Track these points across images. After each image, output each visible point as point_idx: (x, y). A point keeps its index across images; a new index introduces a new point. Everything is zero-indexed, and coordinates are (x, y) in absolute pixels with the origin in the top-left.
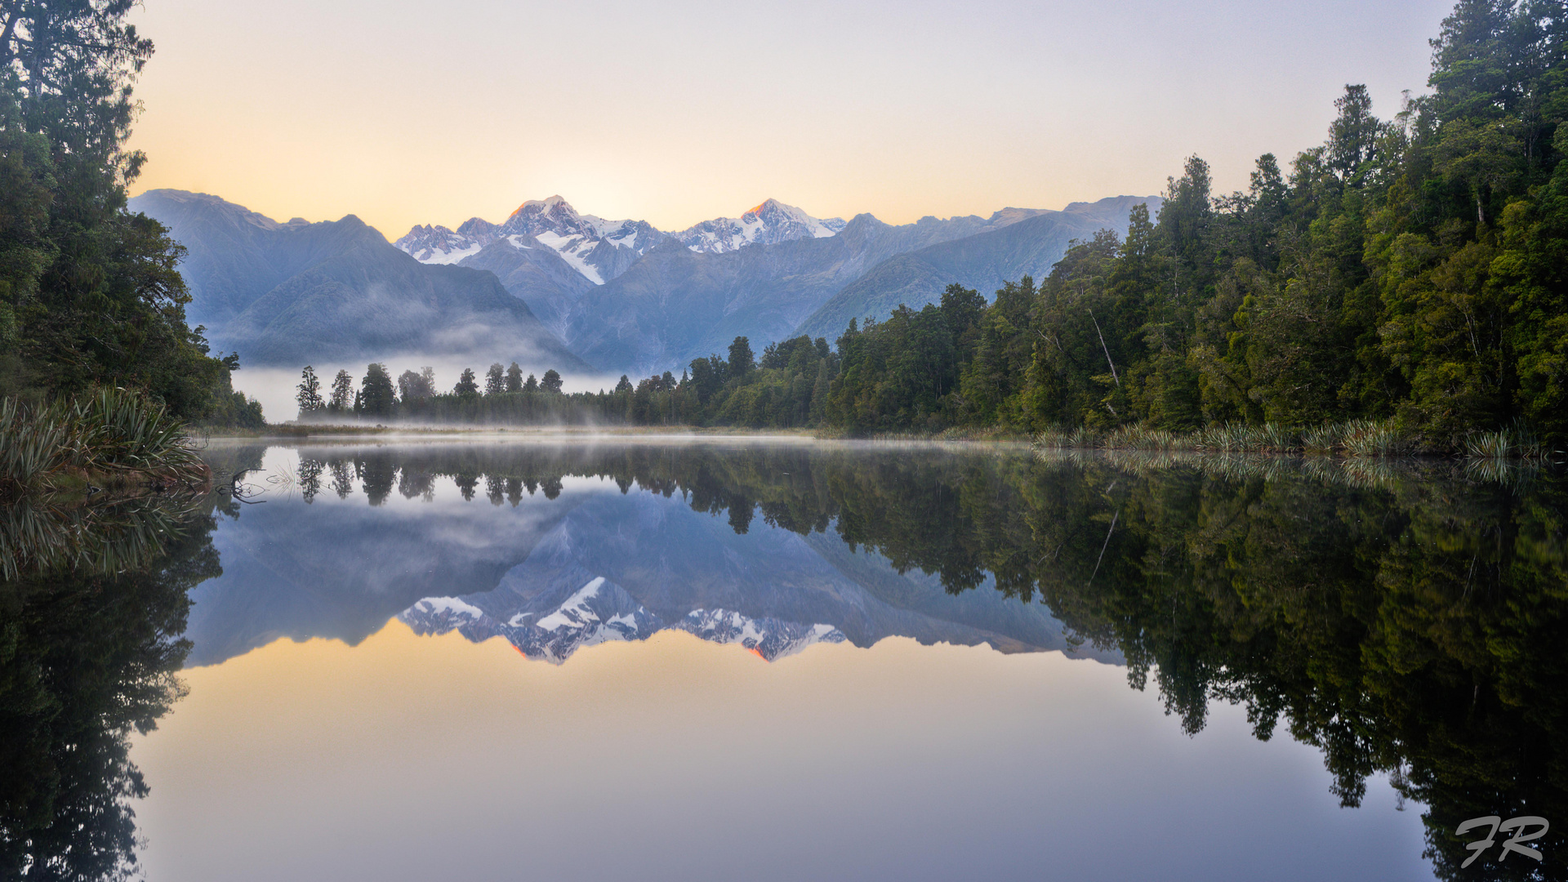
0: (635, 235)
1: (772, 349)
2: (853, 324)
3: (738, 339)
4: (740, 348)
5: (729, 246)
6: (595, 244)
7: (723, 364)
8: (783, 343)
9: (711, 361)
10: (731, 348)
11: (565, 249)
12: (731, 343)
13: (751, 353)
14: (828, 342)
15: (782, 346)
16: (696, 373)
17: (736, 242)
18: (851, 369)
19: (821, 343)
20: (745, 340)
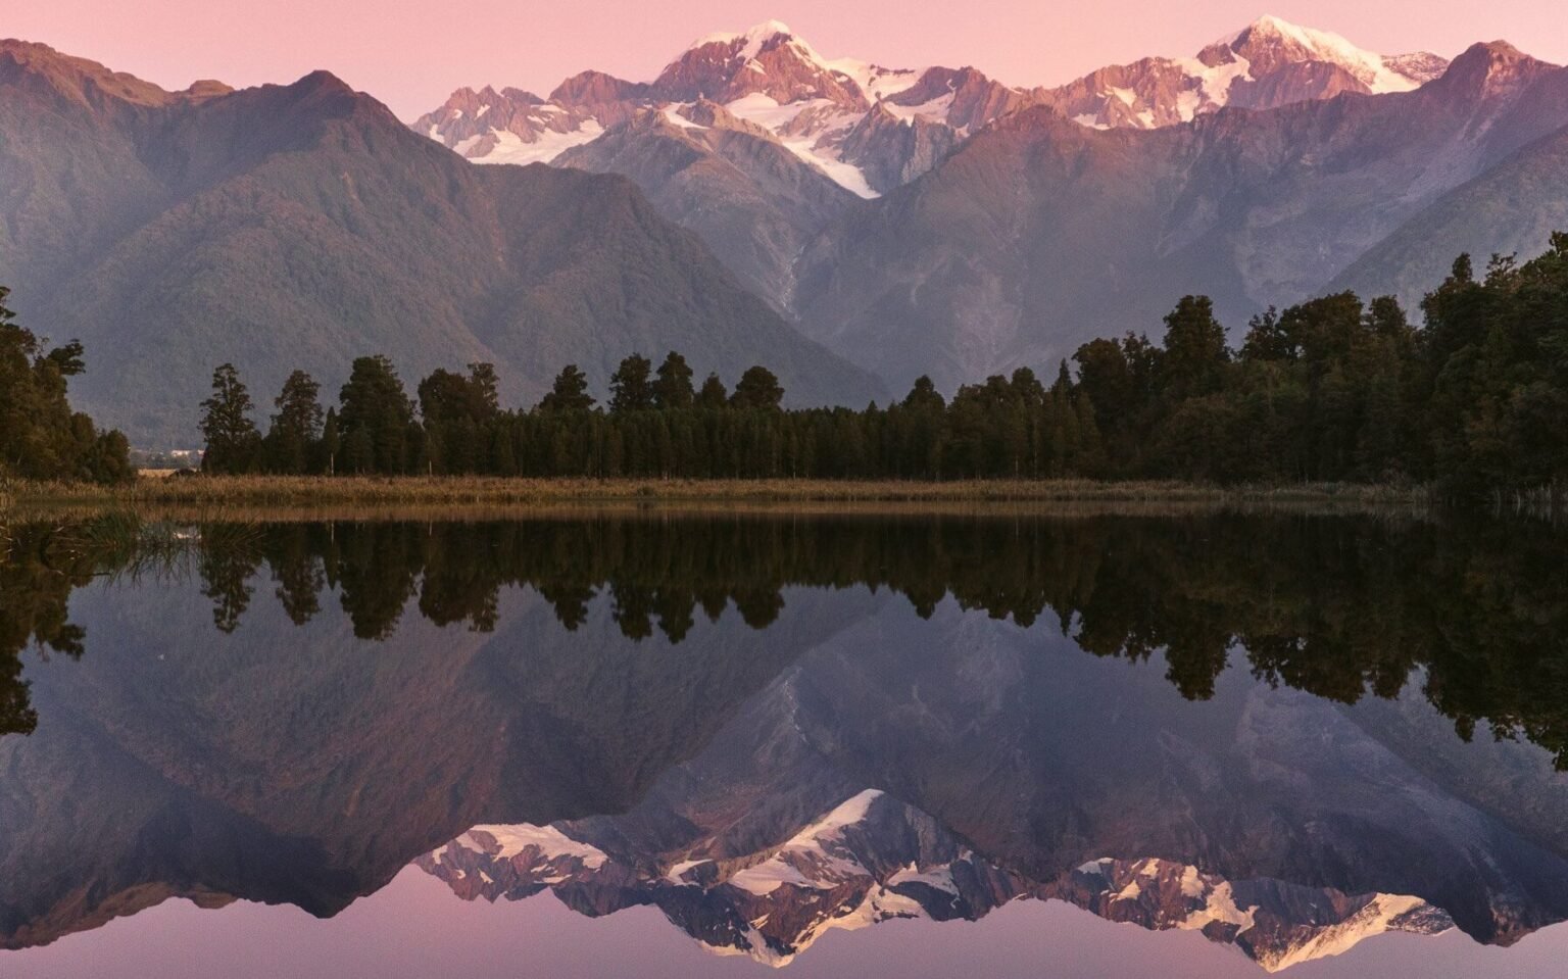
0: (948, 98)
1: (1267, 320)
2: (1462, 265)
3: (1186, 303)
4: (1191, 318)
5: (1169, 115)
6: (856, 118)
7: (1153, 352)
8: (1296, 308)
9: (1123, 346)
10: (1171, 320)
11: (787, 129)
12: (1172, 308)
13: (1219, 329)
14: (1402, 306)
15: (1289, 315)
16: (1088, 371)
17: (1186, 108)
18: (1453, 357)
19: (1386, 308)
20: (1204, 304)
